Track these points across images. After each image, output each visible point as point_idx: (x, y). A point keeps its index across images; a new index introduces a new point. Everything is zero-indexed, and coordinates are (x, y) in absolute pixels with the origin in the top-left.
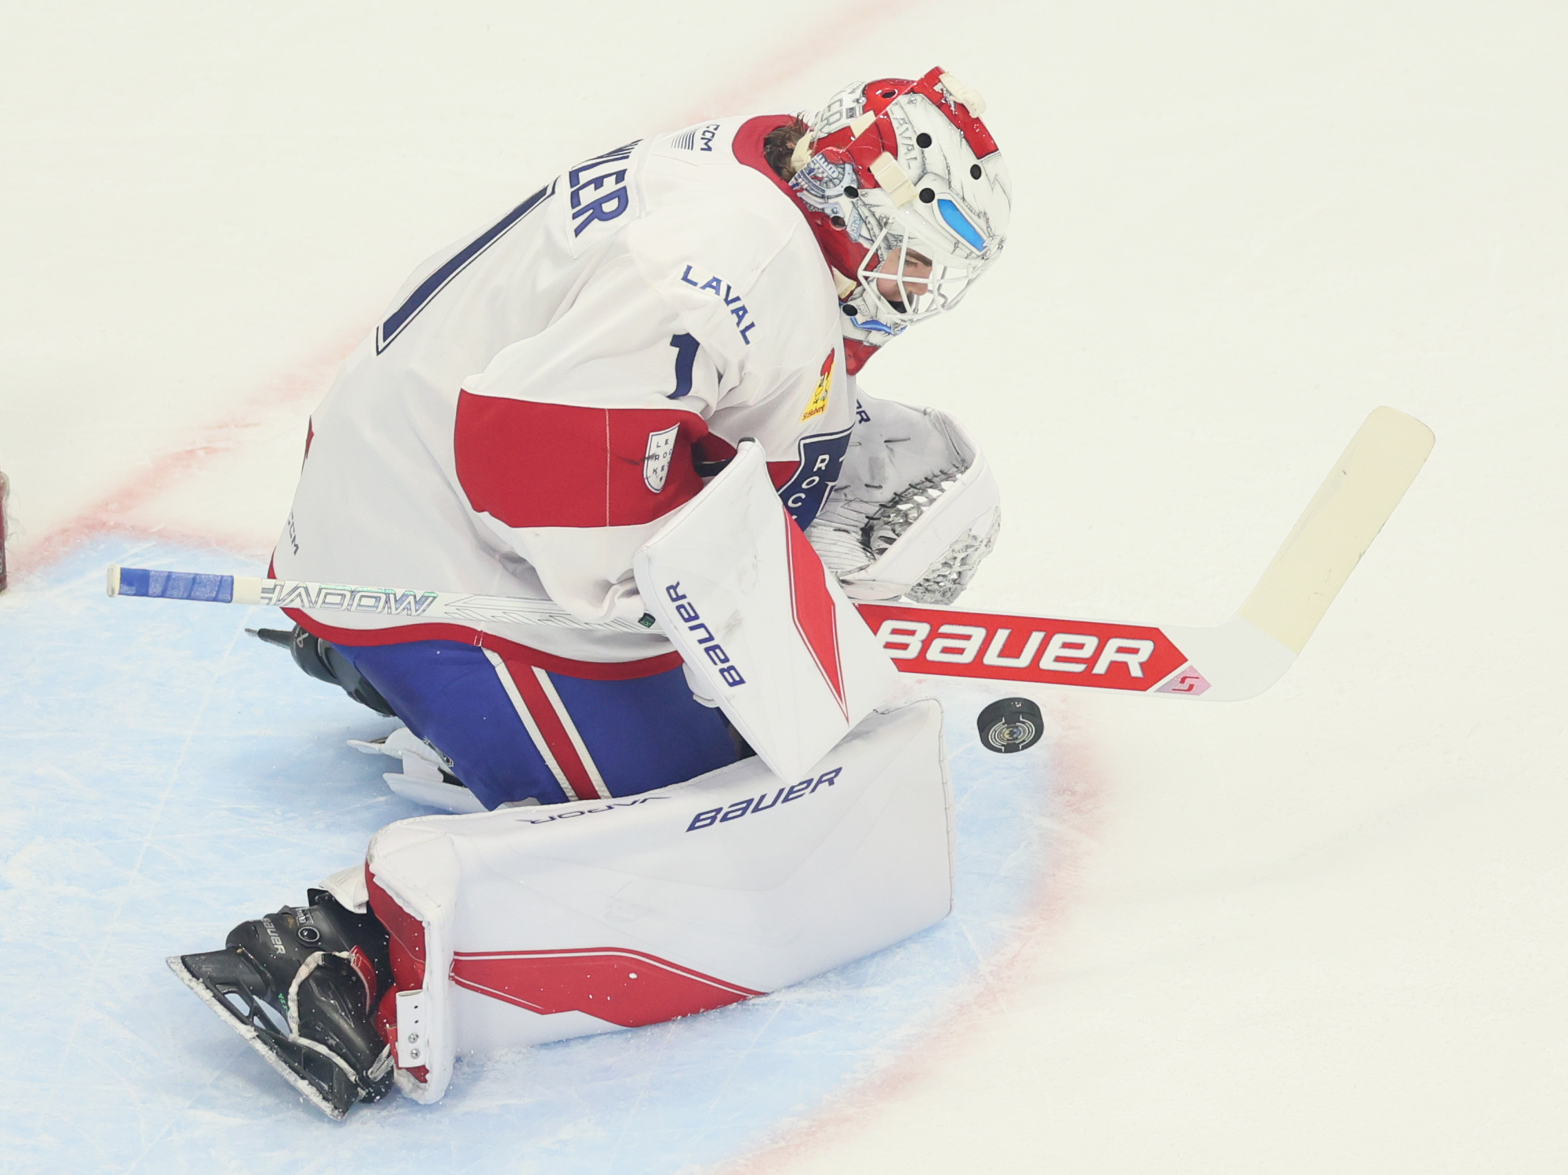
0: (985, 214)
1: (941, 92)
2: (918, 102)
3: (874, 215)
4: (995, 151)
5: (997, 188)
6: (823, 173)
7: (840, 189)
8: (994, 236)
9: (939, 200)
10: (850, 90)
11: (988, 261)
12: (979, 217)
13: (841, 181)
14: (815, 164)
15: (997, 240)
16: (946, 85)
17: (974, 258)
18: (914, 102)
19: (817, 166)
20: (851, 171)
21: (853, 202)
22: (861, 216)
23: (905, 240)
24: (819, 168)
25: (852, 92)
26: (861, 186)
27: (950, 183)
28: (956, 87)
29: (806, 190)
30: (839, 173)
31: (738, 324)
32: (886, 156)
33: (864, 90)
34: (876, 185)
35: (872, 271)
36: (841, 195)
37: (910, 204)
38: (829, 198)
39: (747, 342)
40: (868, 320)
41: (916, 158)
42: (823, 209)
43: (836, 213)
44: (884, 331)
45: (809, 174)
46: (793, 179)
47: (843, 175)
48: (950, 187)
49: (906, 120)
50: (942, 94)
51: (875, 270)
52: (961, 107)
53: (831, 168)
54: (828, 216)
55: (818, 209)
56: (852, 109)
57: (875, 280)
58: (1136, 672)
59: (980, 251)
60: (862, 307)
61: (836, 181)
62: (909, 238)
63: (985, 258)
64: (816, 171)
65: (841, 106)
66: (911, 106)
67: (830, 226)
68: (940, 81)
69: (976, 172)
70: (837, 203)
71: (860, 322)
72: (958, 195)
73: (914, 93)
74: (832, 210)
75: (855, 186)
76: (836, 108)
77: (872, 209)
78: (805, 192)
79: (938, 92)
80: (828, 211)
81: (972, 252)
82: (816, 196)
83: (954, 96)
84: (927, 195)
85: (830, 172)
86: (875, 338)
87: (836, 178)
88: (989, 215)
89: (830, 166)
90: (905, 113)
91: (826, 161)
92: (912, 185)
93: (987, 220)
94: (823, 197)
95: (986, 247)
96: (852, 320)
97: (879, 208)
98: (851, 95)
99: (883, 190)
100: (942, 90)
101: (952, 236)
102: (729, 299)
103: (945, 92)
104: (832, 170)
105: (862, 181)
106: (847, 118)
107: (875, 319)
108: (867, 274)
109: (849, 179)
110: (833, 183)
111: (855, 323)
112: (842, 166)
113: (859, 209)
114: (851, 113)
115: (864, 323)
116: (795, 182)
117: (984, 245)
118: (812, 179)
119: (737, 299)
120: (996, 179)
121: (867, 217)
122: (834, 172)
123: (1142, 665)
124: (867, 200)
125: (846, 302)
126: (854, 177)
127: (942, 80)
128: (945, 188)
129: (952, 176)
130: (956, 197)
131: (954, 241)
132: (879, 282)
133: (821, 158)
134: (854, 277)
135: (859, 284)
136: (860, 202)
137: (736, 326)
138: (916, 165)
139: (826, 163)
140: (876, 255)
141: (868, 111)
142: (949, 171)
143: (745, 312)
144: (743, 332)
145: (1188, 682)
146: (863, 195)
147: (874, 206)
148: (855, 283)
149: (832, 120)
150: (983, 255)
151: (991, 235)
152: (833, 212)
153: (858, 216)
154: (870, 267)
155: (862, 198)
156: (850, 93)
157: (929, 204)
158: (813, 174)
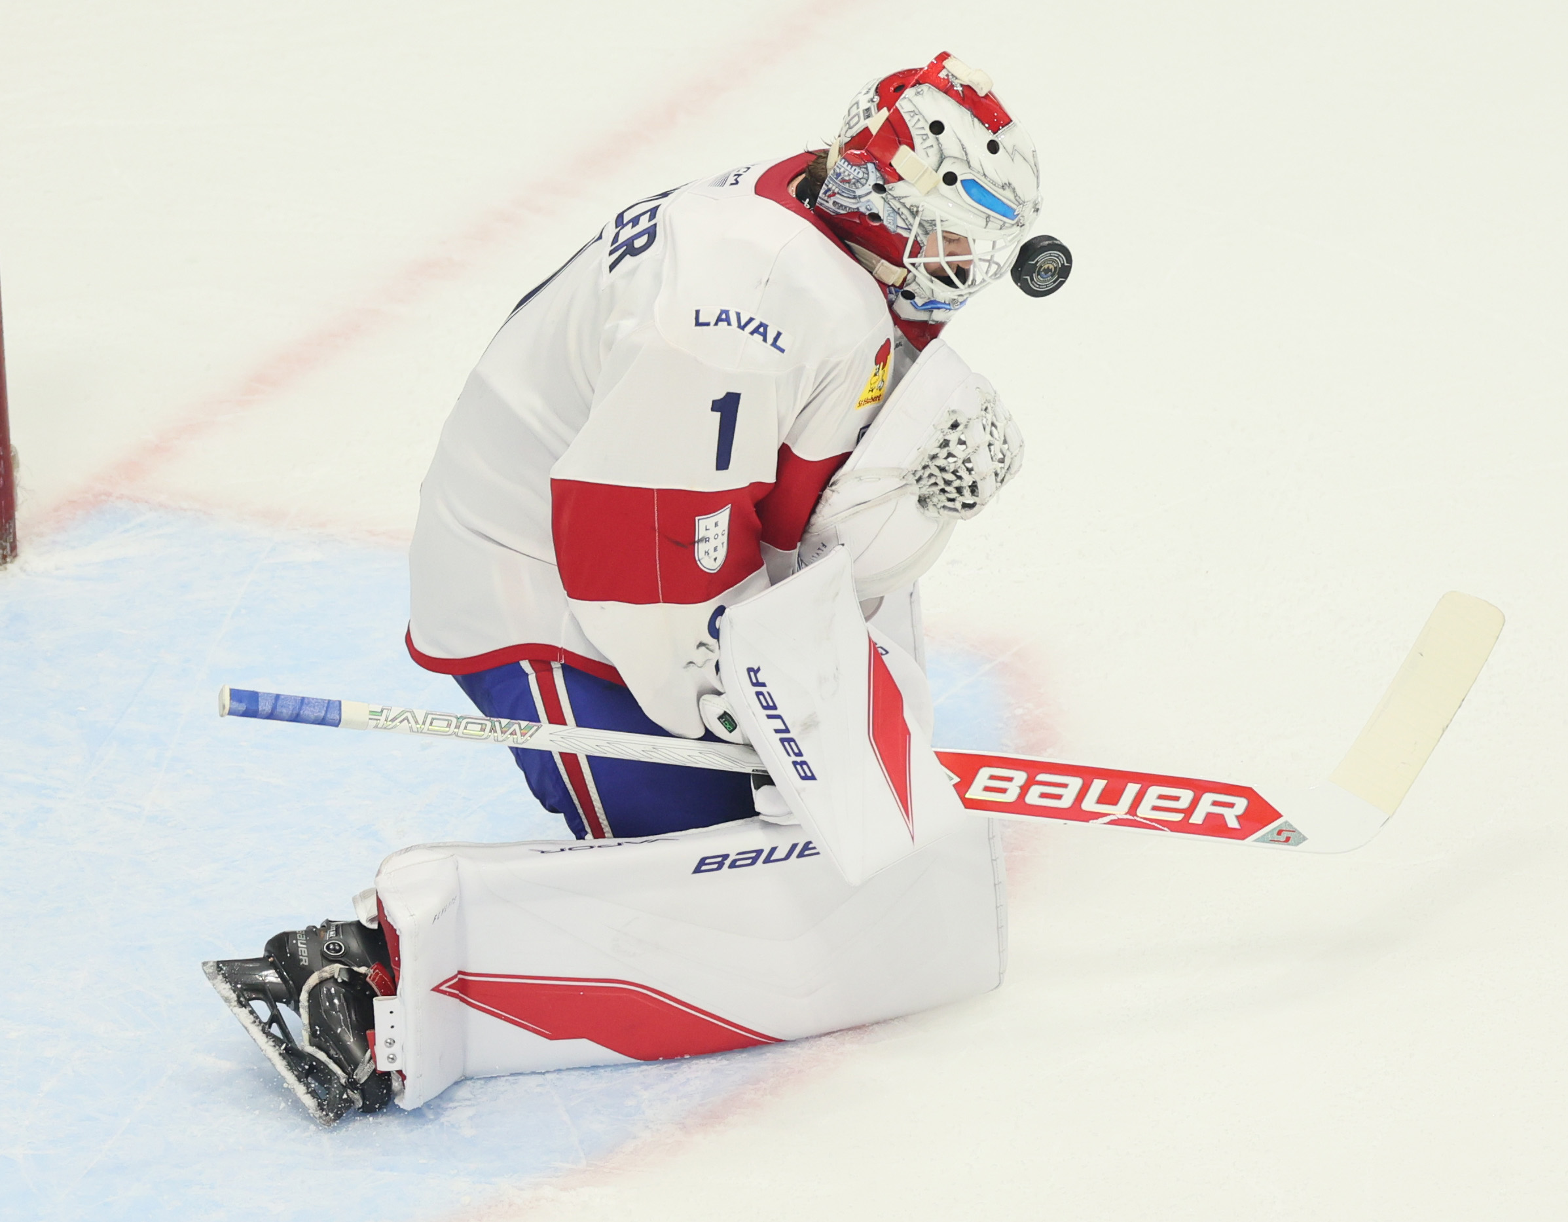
0: (1010, 184)
1: (946, 78)
2: (925, 93)
3: (905, 206)
4: (1009, 123)
5: (1018, 157)
6: (849, 175)
7: (868, 187)
8: (1024, 202)
9: (962, 181)
10: (865, 91)
11: (1023, 227)
12: (1004, 189)
13: (867, 180)
14: (840, 169)
15: (1030, 206)
16: (950, 71)
17: (1010, 227)
18: (921, 93)
19: (842, 170)
20: (874, 170)
21: (882, 197)
22: (893, 209)
23: (938, 223)
24: (844, 172)
25: (867, 92)
26: (886, 182)
27: (969, 163)
28: (960, 71)
29: (838, 193)
30: (864, 173)
31: (765, 340)
32: (904, 149)
33: (877, 88)
34: (900, 179)
35: (916, 257)
36: (871, 192)
37: (935, 188)
38: (860, 197)
39: (782, 351)
40: (927, 301)
41: (932, 146)
42: (858, 208)
43: (871, 210)
44: (944, 308)
45: (837, 179)
46: (824, 186)
47: (868, 174)
48: (970, 167)
49: (916, 111)
50: (948, 79)
51: (919, 255)
52: (968, 88)
53: (855, 170)
54: (863, 214)
55: (854, 209)
56: (868, 110)
57: (922, 265)
58: (1233, 823)
59: (1013, 220)
60: (918, 291)
61: (863, 181)
62: (942, 221)
63: (1020, 225)
64: (842, 175)
65: (858, 108)
66: (919, 97)
67: (867, 222)
68: (944, 67)
69: (993, 147)
70: (868, 201)
71: (920, 304)
72: (979, 172)
73: (920, 84)
74: (866, 208)
75: (881, 182)
76: (854, 111)
77: (901, 201)
78: (837, 196)
79: (944, 79)
80: (863, 210)
81: (1005, 223)
82: (849, 197)
83: (959, 79)
84: (950, 179)
85: (855, 173)
86: (938, 316)
87: (862, 178)
88: (1014, 184)
89: (854, 168)
90: (914, 105)
91: (849, 164)
92: (934, 172)
93: (1014, 190)
94: (855, 197)
95: (1018, 214)
96: (911, 303)
97: (908, 198)
98: (866, 96)
99: (907, 182)
100: (947, 75)
101: (982, 212)
102: (742, 324)
103: (950, 77)
104: (856, 172)
105: (886, 177)
106: (865, 119)
107: (932, 299)
108: (913, 260)
109: (874, 177)
110: (860, 183)
111: (915, 306)
112: (865, 166)
113: (890, 203)
114: (868, 113)
115: (923, 305)
116: (826, 188)
117: (1016, 213)
118: (841, 182)
119: (751, 320)
120: (1015, 149)
121: (899, 209)
122: (859, 173)
123: (1238, 817)
124: (896, 193)
125: (902, 288)
126: (878, 174)
127: (946, 66)
128: (965, 169)
129: (969, 156)
130: (976, 174)
131: (985, 216)
132: (926, 266)
133: (844, 163)
134: (901, 264)
135: (909, 271)
136: (889, 196)
137: (764, 343)
138: (933, 153)
139: (850, 166)
140: (916, 242)
141: (882, 108)
142: (966, 152)
143: (765, 327)
144: (774, 344)
145: (1285, 835)
146: (890, 190)
147: (903, 197)
148: (906, 270)
149: (852, 123)
150: (1017, 222)
151: (1021, 202)
152: (868, 209)
153: (891, 209)
154: (914, 254)
155: (890, 192)
156: (865, 94)
157: (954, 186)
158: (840, 178)
